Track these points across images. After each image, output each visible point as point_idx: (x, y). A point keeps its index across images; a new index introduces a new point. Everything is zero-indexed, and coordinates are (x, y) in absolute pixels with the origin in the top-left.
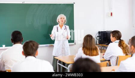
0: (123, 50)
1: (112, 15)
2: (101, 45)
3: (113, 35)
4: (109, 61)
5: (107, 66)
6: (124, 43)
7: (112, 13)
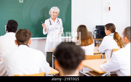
0: (118, 43)
1: (110, 9)
2: (98, 39)
3: (107, 27)
4: (104, 54)
5: (101, 58)
6: (118, 36)
7: (110, 8)
